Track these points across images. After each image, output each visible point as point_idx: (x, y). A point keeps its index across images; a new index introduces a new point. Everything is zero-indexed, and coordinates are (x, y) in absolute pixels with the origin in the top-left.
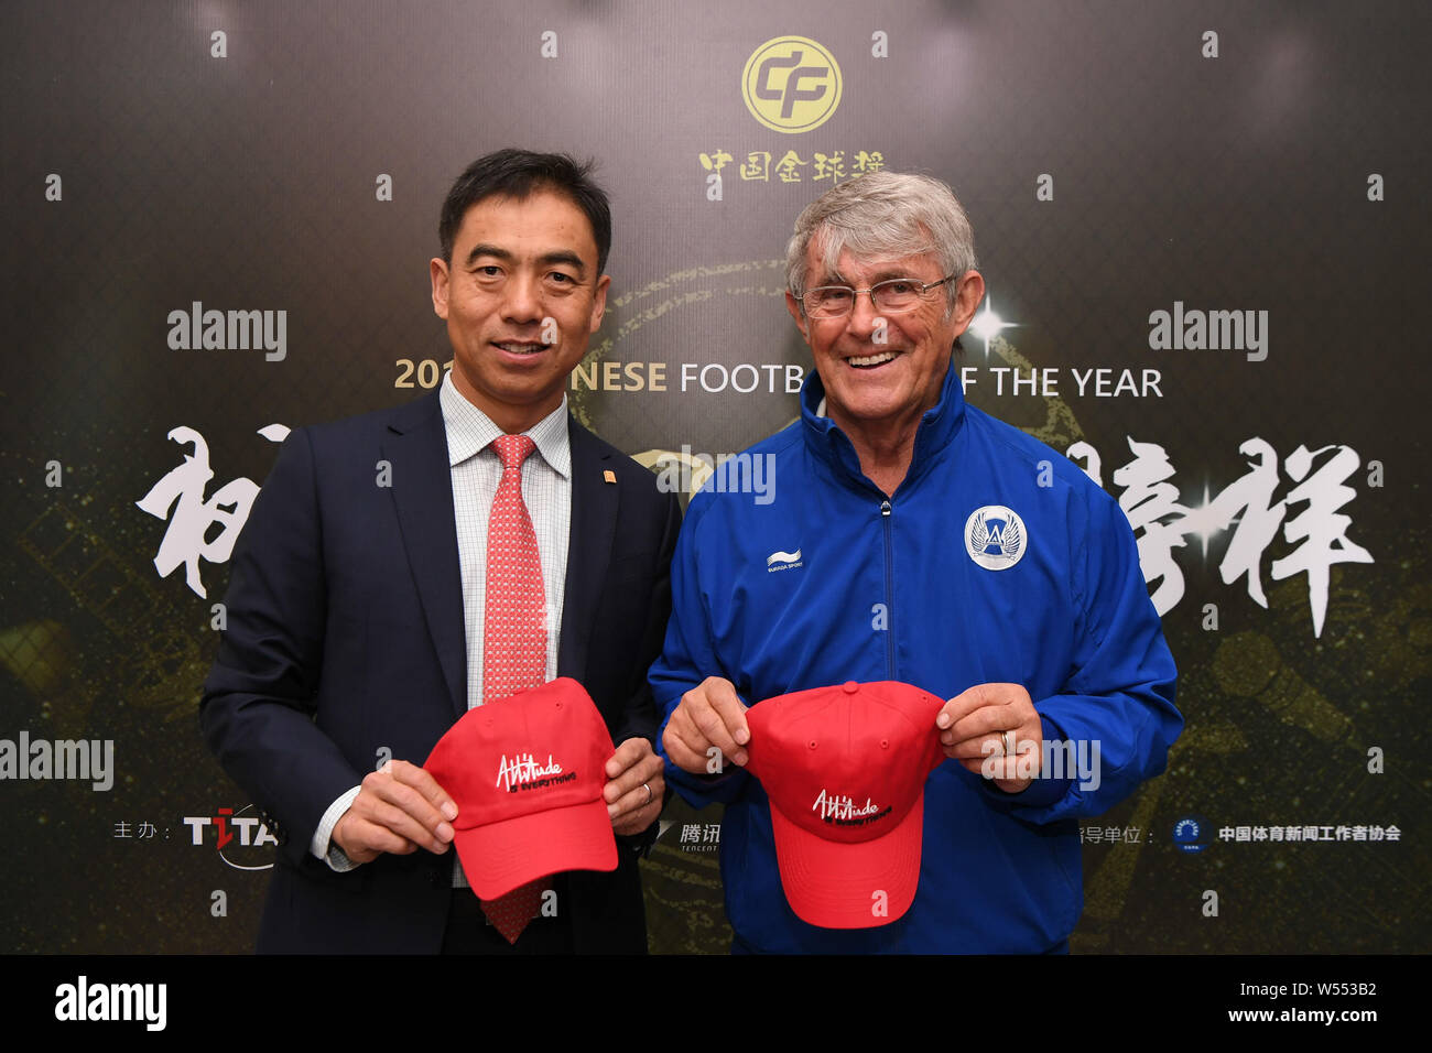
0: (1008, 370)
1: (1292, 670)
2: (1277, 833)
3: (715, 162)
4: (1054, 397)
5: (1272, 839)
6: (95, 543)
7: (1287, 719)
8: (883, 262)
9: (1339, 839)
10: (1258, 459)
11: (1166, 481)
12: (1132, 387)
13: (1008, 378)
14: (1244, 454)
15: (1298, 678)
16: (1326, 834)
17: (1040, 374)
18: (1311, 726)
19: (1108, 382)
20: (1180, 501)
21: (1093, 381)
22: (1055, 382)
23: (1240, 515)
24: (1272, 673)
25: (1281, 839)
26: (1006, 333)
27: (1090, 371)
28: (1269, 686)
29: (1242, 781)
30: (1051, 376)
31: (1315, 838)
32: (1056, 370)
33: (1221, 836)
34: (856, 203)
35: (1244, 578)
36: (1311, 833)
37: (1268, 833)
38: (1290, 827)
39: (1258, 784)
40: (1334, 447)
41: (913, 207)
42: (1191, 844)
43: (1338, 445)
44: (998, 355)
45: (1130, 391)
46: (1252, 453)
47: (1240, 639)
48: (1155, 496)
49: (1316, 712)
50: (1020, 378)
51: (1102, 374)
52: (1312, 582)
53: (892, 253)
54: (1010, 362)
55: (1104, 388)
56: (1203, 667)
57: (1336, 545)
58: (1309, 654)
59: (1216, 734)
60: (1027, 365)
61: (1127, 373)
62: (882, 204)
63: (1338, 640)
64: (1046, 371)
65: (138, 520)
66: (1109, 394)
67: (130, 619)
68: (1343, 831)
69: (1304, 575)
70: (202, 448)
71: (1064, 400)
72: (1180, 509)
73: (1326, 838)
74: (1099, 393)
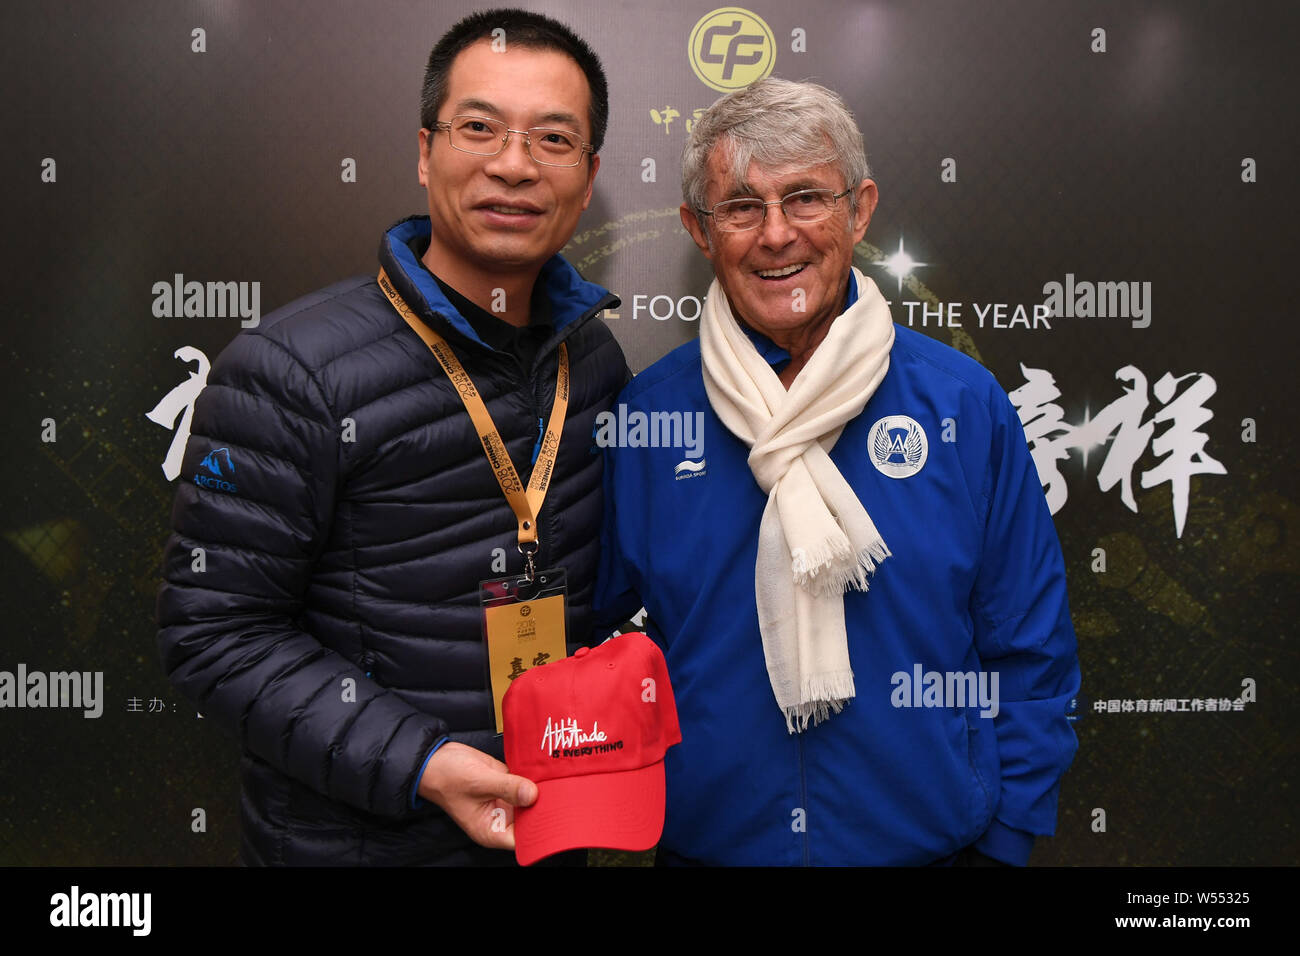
0: (918, 304)
1: (1157, 566)
2: (1142, 705)
3: (664, 117)
4: (958, 328)
5: (1138, 710)
6: (109, 450)
7: (1152, 608)
8: (791, 172)
9: (1193, 710)
10: (1131, 384)
11: (1053, 402)
12: (1025, 320)
13: (918, 311)
14: (1120, 379)
15: (1162, 572)
16: (1184, 705)
17: (946, 308)
18: (1172, 614)
19: (1004, 316)
20: (1065, 419)
21: (991, 314)
22: (959, 315)
23: (1115, 432)
24: (1140, 569)
25: (1145, 710)
26: (917, 272)
27: (989, 306)
28: (1138, 579)
29: (1114, 661)
30: (955, 310)
31: (1174, 709)
32: (960, 305)
33: (1096, 708)
34: (759, 115)
35: (1118, 487)
36: (1170, 705)
37: (1135, 705)
38: (1153, 700)
39: (1127, 663)
40: (1195, 374)
41: (815, 116)
42: (1070, 715)
43: (1199, 373)
44: (910, 291)
45: (1023, 324)
46: (1126, 379)
47: (1114, 539)
48: (1043, 415)
49: (1177, 602)
50: (929, 311)
51: (999, 308)
52: (1175, 490)
53: (801, 163)
54: (920, 297)
55: (1001, 321)
56: (1082, 563)
57: (1195, 458)
58: (1171, 553)
59: (1093, 620)
60: (935, 300)
61: (1020, 307)
62: (785, 114)
63: (1196, 540)
64: (951, 305)
65: (148, 430)
66: (1005, 326)
67: (141, 519)
68: (1197, 703)
69: (1168, 484)
70: (205, 366)
71: (966, 332)
72: (1064, 426)
73: (1183, 709)
74: (996, 325)
